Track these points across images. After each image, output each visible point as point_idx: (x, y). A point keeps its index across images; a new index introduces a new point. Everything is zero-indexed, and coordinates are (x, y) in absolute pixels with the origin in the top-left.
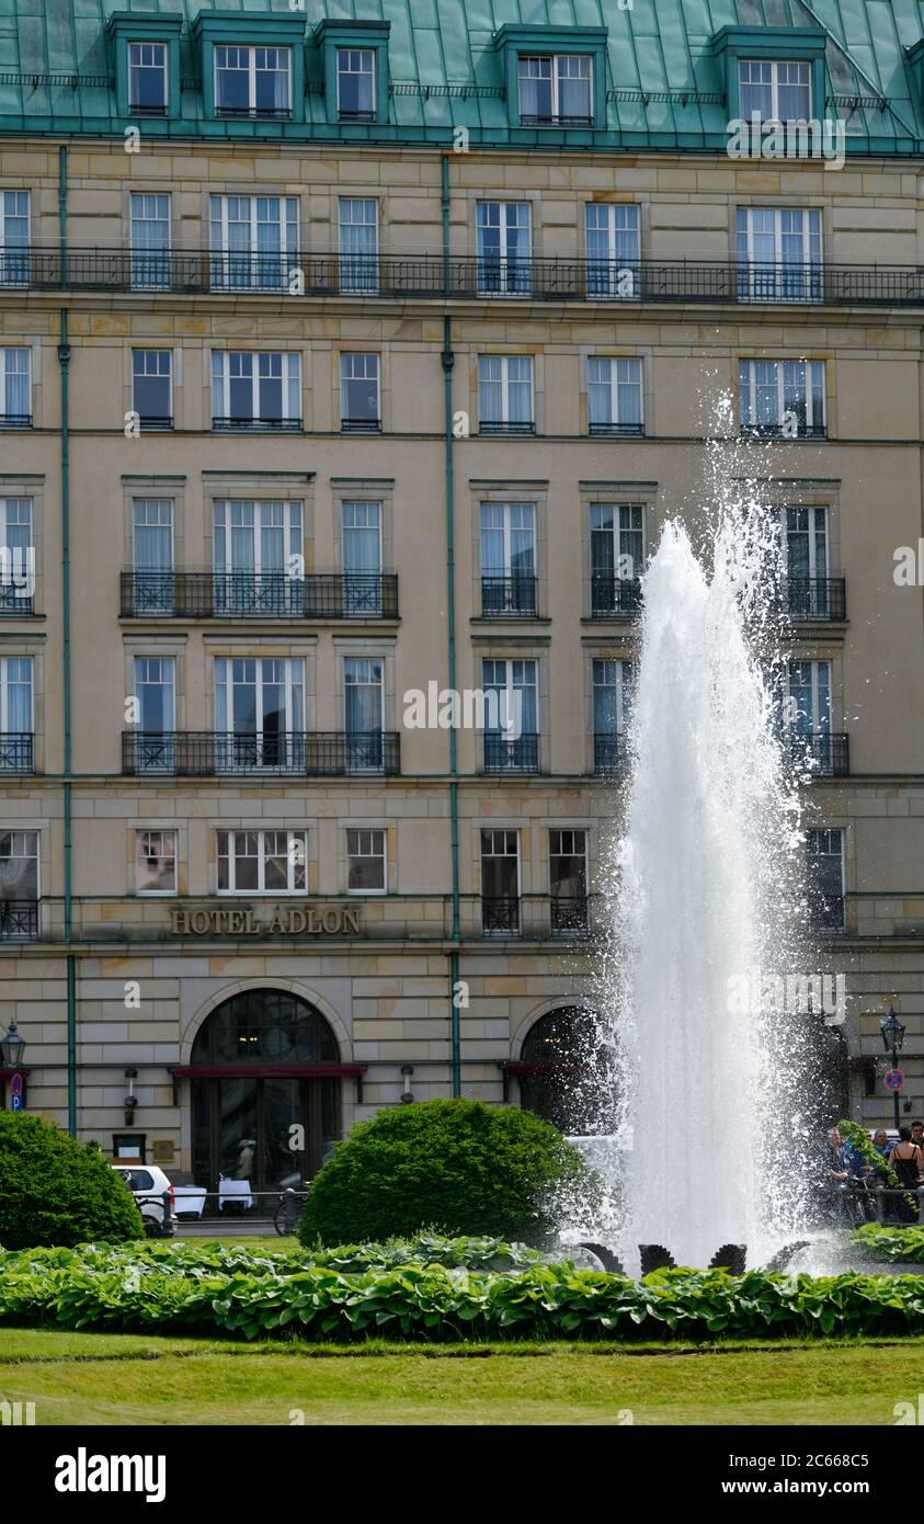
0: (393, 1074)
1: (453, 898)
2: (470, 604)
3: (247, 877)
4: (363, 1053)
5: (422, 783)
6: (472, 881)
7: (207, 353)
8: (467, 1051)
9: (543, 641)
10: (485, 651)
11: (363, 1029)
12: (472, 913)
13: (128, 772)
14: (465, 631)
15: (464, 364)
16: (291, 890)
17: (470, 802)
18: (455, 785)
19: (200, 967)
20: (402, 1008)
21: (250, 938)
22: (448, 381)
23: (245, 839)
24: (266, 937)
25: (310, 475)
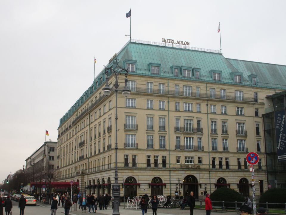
0: (204, 185)
1: (209, 165)
2: (210, 132)
3: (188, 162)
4: (201, 182)
5: (206, 152)
6: (211, 163)
7: (183, 103)
8: (211, 182)
9: (217, 136)
10: (212, 137)
11: (201, 180)
12: (211, 167)
13: (175, 149)
14: (210, 135)
15: (209, 106)
16: (192, 163)
17: (211, 154)
18: (209, 152)
19: (184, 172)
20: (205, 177)
21: (189, 169)
22: (207, 107)
23: (187, 158)
24: (190, 169)
25: (194, 117)
